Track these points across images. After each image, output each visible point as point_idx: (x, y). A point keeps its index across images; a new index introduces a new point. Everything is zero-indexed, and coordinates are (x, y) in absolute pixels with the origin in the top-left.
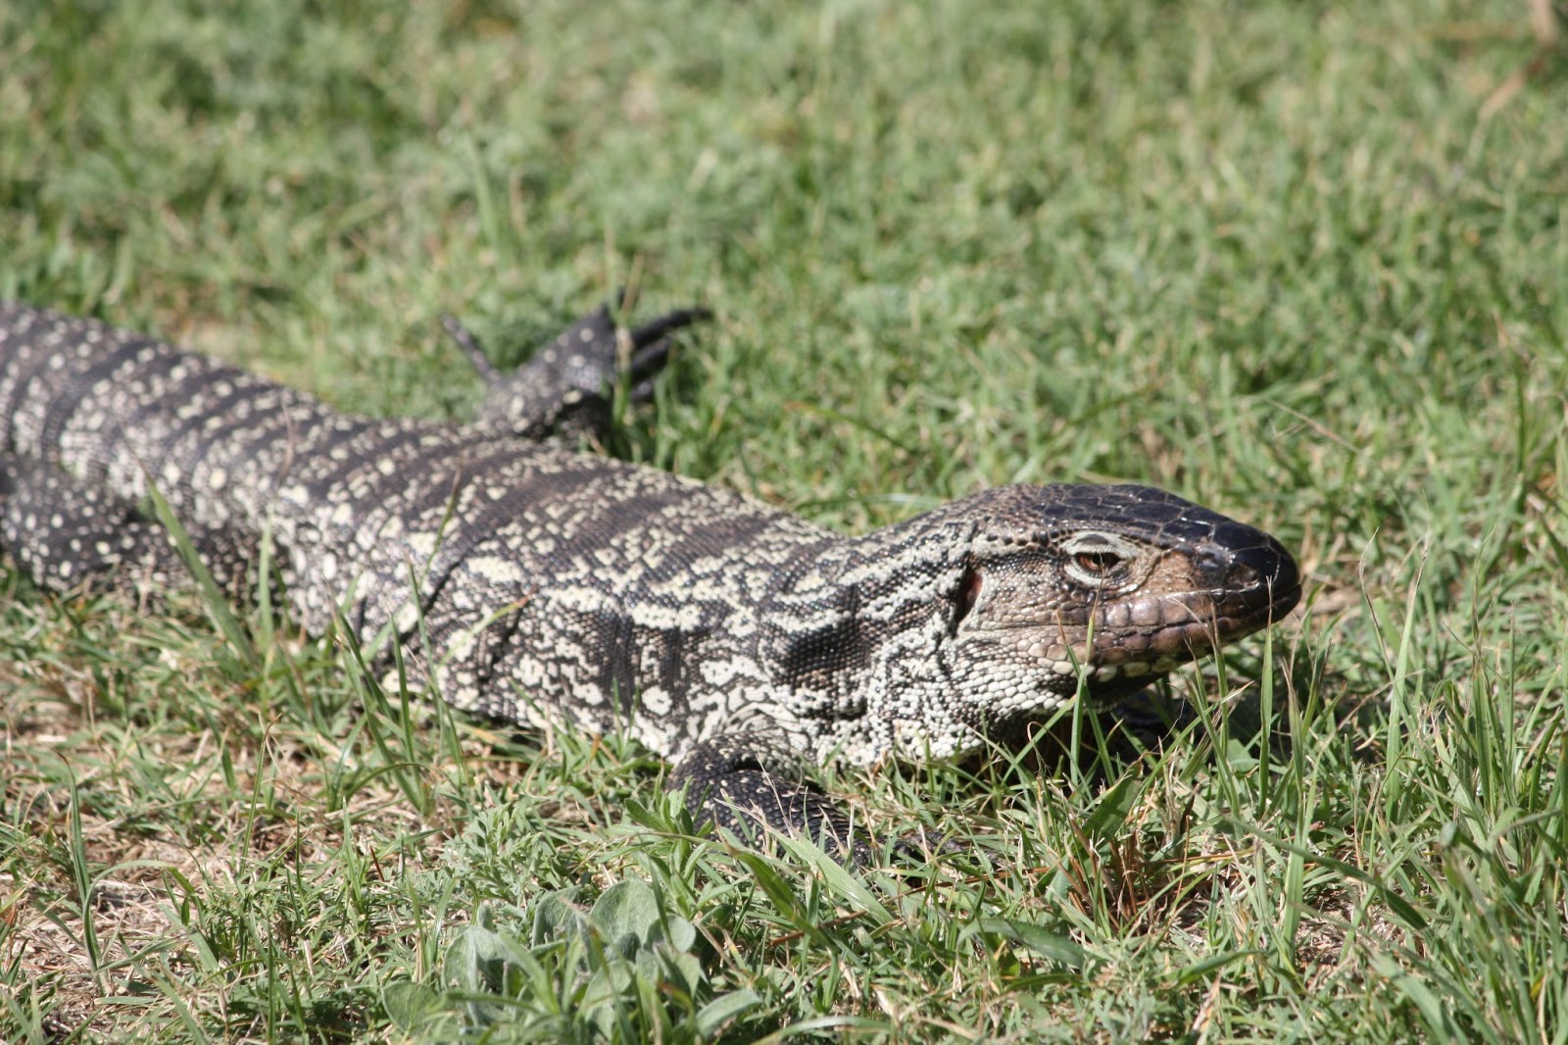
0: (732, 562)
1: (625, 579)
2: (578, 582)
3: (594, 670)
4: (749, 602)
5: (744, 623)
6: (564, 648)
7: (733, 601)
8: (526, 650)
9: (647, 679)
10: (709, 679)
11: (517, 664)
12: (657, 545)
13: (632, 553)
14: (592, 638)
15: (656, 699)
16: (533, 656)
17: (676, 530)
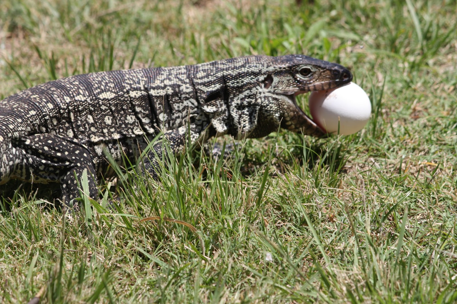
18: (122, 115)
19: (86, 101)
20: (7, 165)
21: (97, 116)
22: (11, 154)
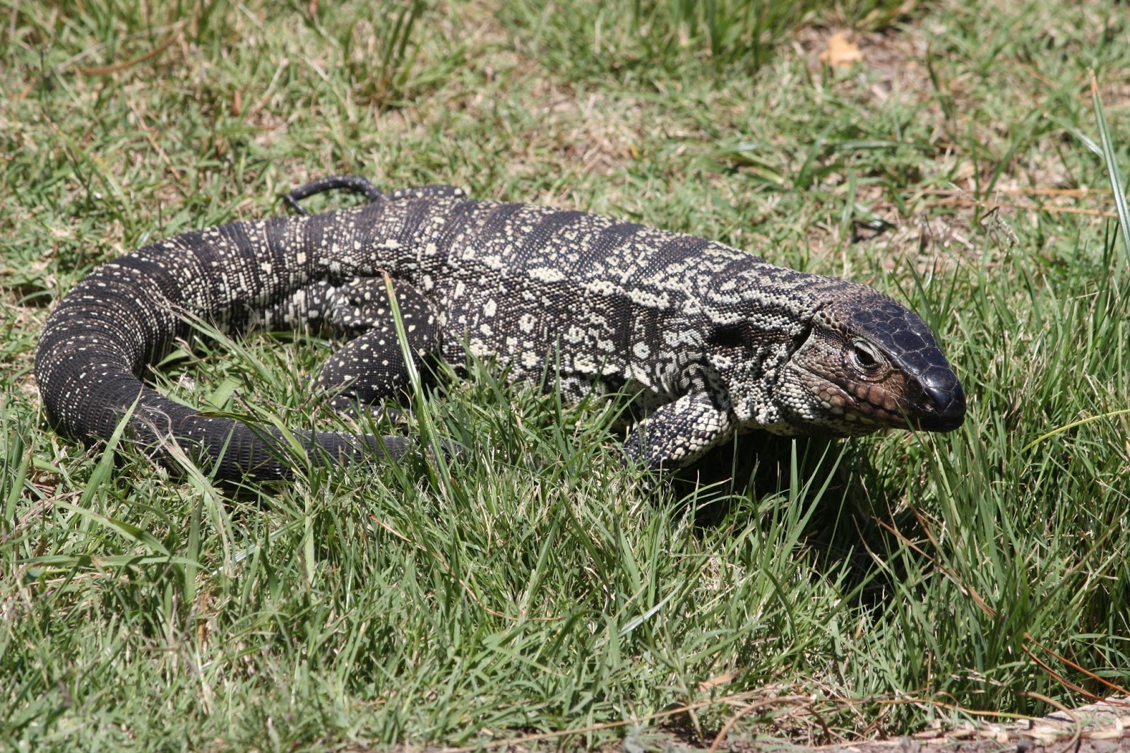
0: (690, 268)
1: (628, 274)
2: (599, 277)
3: (612, 331)
4: (698, 295)
5: (693, 305)
6: (594, 319)
7: (688, 293)
8: (572, 322)
9: (637, 336)
10: (668, 342)
11: (566, 331)
12: (643, 254)
13: (629, 258)
14: (611, 311)
15: (641, 350)
16: (577, 325)
17: (652, 244)
18: (561, 321)
19: (499, 271)
20: (303, 315)
21: (507, 307)
22: (318, 296)
